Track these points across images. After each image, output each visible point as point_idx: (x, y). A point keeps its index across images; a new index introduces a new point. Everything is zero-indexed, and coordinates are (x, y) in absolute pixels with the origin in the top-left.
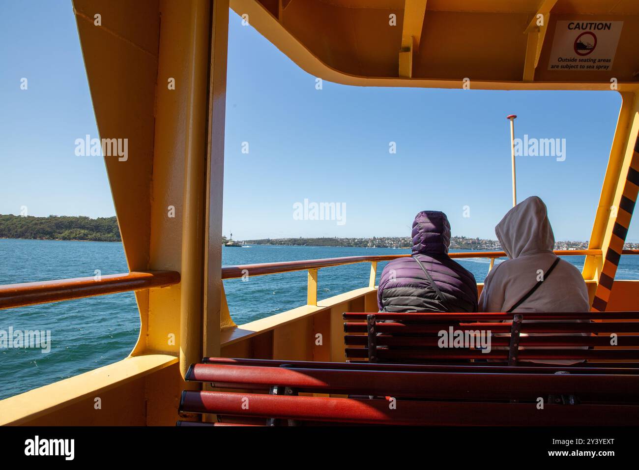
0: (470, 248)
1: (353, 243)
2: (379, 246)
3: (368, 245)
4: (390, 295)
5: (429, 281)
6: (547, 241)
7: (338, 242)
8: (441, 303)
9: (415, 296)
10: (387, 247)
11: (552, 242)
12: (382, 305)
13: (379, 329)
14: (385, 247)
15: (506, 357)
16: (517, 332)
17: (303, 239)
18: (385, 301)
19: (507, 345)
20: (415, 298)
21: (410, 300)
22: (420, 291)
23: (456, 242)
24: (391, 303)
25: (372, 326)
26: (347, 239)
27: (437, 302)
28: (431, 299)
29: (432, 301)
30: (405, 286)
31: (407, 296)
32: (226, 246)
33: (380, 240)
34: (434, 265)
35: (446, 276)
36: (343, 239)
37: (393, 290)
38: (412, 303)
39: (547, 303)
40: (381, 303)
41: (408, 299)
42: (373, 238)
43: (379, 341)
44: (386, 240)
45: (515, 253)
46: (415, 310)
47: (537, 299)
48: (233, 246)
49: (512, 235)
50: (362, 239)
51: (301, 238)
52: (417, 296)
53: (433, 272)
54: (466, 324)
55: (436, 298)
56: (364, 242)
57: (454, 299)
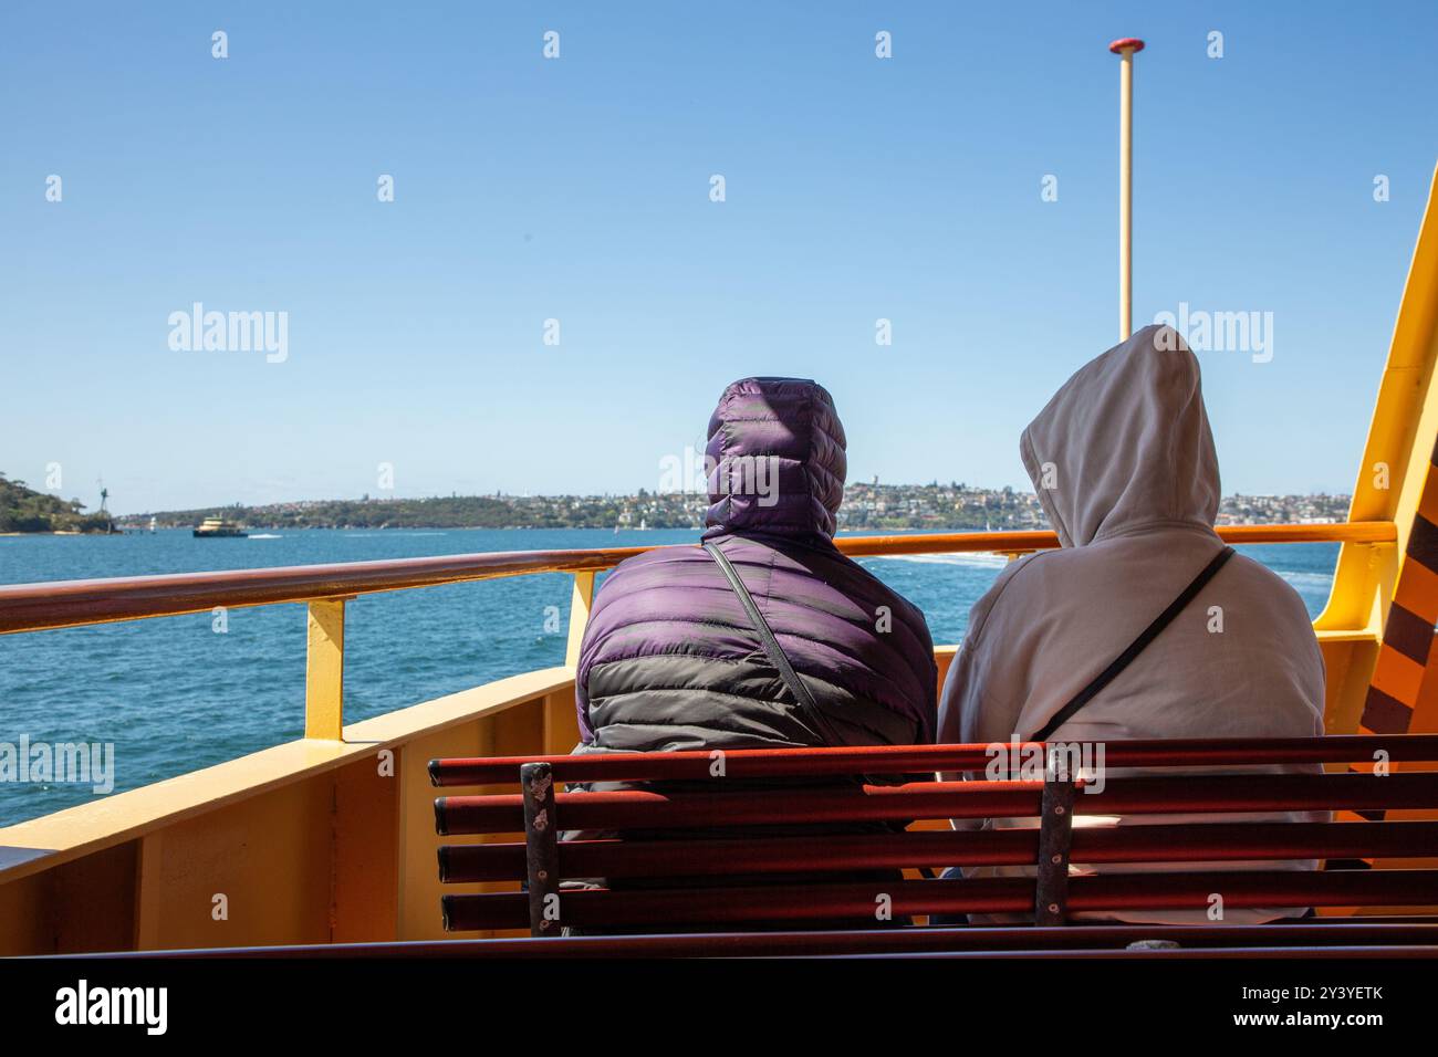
0: (979, 522)
1: (565, 513)
2: (659, 524)
3: (621, 519)
4: (614, 686)
5: (755, 635)
6: (1194, 490)
7: (509, 511)
8: (797, 712)
9: (703, 688)
10: (689, 526)
11: (1210, 491)
12: (592, 724)
13: (567, 815)
14: (682, 526)
15: (1026, 904)
16: (1060, 810)
17: (375, 504)
18: (596, 709)
19: (1031, 857)
20: (703, 694)
21: (685, 703)
22: (722, 669)
23: (934, 503)
24: (618, 715)
25: (541, 805)
26: (543, 499)
27: (780, 709)
28: (759, 698)
29: (764, 706)
30: (669, 650)
31: (672, 687)
32: (197, 534)
33: (662, 502)
34: (775, 574)
35: (822, 615)
36: (528, 500)
37: (626, 665)
38: (692, 716)
39: (1168, 708)
40: (586, 716)
41: (675, 700)
42: (636, 494)
43: (571, 861)
44: (683, 501)
45: (1079, 528)
46: (700, 739)
47: (1138, 692)
48: (219, 534)
49: (1074, 464)
50: (597, 499)
51: (366, 498)
52: (711, 689)
53: (770, 602)
54: (888, 789)
55: (778, 696)
56: (606, 508)
57: (843, 699)
